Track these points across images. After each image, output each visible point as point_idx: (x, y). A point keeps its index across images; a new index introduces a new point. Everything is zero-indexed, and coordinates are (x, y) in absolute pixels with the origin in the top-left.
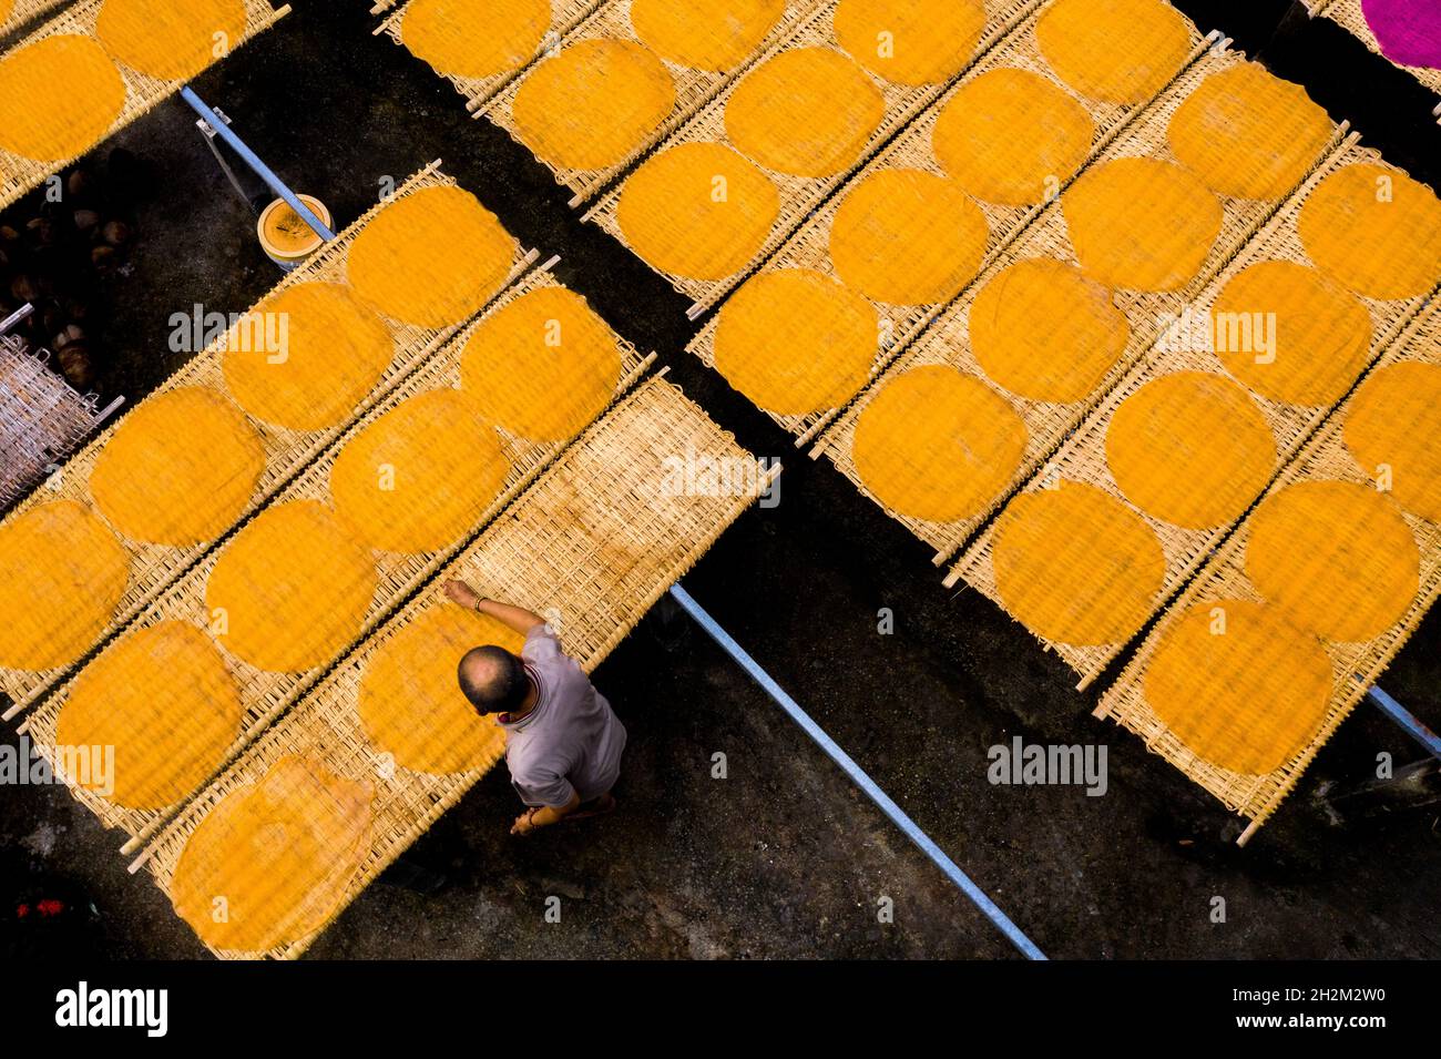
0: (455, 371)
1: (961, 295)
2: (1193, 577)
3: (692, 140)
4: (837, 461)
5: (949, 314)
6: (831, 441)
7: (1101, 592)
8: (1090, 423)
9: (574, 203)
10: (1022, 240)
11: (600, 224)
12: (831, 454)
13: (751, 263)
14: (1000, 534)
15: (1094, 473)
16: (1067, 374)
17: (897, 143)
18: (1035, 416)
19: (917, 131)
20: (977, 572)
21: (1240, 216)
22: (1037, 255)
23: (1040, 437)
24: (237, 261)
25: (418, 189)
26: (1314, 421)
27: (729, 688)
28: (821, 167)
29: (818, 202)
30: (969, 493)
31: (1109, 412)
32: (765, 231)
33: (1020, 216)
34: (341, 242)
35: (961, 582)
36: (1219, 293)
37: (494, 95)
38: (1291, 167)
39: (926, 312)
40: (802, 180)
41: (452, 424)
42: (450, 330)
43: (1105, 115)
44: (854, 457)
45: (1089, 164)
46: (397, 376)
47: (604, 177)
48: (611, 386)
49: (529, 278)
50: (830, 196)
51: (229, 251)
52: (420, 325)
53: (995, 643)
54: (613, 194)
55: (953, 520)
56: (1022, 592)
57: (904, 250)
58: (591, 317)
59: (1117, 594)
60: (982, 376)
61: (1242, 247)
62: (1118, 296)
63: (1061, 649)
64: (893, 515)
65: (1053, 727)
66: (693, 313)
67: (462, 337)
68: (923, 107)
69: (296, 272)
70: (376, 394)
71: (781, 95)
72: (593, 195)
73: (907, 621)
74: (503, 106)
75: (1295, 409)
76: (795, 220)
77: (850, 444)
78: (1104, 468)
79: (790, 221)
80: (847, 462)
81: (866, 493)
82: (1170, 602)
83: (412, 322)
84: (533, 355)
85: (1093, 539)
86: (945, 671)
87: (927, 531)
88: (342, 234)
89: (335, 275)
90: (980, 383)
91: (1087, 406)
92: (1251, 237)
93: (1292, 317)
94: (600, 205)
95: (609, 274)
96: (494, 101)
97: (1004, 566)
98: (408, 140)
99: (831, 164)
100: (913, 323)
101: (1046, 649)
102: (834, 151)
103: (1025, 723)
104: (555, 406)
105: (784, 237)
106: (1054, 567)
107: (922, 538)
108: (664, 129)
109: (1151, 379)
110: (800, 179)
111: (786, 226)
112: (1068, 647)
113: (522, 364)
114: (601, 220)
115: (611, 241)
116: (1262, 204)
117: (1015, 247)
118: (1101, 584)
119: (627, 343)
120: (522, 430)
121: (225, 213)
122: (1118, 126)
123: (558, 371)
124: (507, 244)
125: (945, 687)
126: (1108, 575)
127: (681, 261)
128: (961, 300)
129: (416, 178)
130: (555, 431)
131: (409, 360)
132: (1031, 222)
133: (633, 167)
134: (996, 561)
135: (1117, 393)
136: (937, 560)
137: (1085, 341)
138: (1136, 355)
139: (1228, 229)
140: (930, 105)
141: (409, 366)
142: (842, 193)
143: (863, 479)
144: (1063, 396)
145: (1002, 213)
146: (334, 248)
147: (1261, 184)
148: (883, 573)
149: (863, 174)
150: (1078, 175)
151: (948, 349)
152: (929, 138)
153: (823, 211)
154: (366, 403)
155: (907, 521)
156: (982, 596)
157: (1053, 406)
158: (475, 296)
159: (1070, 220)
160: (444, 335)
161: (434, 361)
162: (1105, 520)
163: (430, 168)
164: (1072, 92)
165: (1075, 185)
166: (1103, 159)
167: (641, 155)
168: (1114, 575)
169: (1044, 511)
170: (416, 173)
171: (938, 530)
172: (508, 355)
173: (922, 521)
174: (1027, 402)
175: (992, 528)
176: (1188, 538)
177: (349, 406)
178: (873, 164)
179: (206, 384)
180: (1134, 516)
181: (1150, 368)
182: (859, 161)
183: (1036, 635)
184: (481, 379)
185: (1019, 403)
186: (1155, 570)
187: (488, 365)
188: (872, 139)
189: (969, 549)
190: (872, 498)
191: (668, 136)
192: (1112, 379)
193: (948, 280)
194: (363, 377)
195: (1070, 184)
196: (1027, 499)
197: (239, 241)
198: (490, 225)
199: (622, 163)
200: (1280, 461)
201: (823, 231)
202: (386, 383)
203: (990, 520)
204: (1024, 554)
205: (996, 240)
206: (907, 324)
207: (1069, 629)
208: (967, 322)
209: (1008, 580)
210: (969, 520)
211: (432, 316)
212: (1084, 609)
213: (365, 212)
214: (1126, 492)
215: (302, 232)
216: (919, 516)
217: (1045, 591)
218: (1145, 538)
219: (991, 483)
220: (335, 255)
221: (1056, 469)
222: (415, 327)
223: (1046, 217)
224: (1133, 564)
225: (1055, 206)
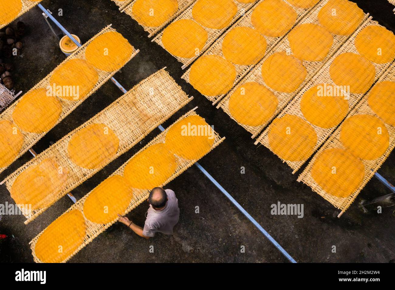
1: (259, 62)
2: (325, 142)
3: (183, 19)
4: (224, 109)
5: (256, 68)
6: (223, 103)
7: (299, 146)
8: (296, 98)
9: (149, 36)
10: (276, 47)
11: (157, 42)
12: (222, 107)
13: (200, 53)
14: (270, 130)
15: (297, 112)
16: (289, 85)
17: (241, 19)
18: (280, 97)
19: (247, 16)
20: (264, 140)
21: (338, 40)
22: (281, 51)
23: (282, 102)
24: (53, 53)
25: (105, 32)
26: (359, 98)
27: (193, 174)
28: (219, 26)
29: (219, 36)
30: (262, 118)
31: (301, 95)
32: (203, 44)
33: (276, 40)
34: (83, 47)
35: (259, 143)
36: (332, 62)
37: (127, 6)
38: (353, 26)
39: (249, 67)
40: (214, 30)
43: (300, 12)
44: (229, 108)
45: (295, 25)
46: (99, 85)
47: (158, 29)
50: (222, 34)
51: (51, 51)
52: (106, 71)
53: (269, 161)
54: (160, 34)
55: (257, 126)
56: (277, 146)
57: (243, 50)
59: (304, 147)
60: (265, 85)
61: (339, 49)
62: (304, 62)
63: (288, 162)
64: (240, 124)
65: (285, 185)
66: (183, 67)
68: (248, 9)
69: (71, 56)
70: (93, 90)
72: (155, 34)
73: (244, 155)
74: (129, 9)
75: (354, 94)
76: (212, 41)
77: (228, 104)
78: (300, 111)
79: (211, 41)
80: (227, 109)
81: (233, 118)
82: (319, 149)
83: (104, 70)
85: (297, 131)
86: (255, 169)
87: (249, 129)
88: (84, 45)
89: (82, 57)
90: (265, 87)
91: (295, 93)
92: (341, 46)
93: (353, 68)
94: (157, 37)
95: (159, 57)
96: (127, 8)
97: (272, 139)
98: (102, 19)
99: (222, 25)
100: (246, 70)
101: (283, 162)
102: (223, 22)
103: (277, 184)
105: (209, 46)
106: (286, 139)
107: (248, 131)
108: (175, 15)
109: (313, 86)
110: (213, 30)
111: (210, 43)
112: (290, 162)
114: (157, 41)
115: (160, 47)
116: (345, 36)
117: (274, 49)
118: (299, 144)
121: (50, 40)
122: (303, 15)
124: (130, 48)
125: (254, 173)
126: (301, 141)
127: (180, 53)
128: (259, 64)
129: (105, 29)
131: (103, 81)
132: (279, 42)
133: (166, 26)
134: (270, 137)
135: (303, 90)
136: (253, 137)
137: (294, 75)
138: (309, 79)
139: (335, 44)
140: (250, 9)
142: (225, 33)
143: (232, 114)
144: (288, 91)
145: (271, 39)
146: (81, 49)
147: (345, 31)
148: (237, 141)
149: (231, 28)
150: (292, 28)
151: (256, 78)
152: (250, 18)
153: (220, 38)
154: (91, 93)
155: (244, 126)
156: (265, 147)
157: (285, 94)
158: (121, 63)
159: (290, 41)
160: (113, 73)
162: (300, 126)
163: (109, 26)
164: (290, 5)
165: (291, 31)
166: (299, 24)
167: (168, 23)
168: (303, 141)
169: (283, 123)
170: (105, 28)
171: (253, 129)
173: (248, 126)
174: (278, 92)
175: (268, 128)
176: (324, 131)
177: (86, 94)
178: (234, 25)
179: (45, 87)
180: (309, 125)
181: (313, 83)
182: (230, 24)
183: (281, 158)
185: (276, 93)
186: (315, 140)
188: (234, 18)
189: (262, 134)
190: (234, 119)
191: (176, 17)
192: (302, 86)
193: (255, 58)
194: (90, 85)
195: (290, 31)
196: (278, 120)
197: (54, 48)
198: (126, 42)
199: (163, 25)
200: (350, 109)
201: (220, 44)
202: (96, 87)
203: (268, 126)
204: (277, 135)
205: (269, 47)
206: (244, 70)
207: (290, 156)
208: (261, 70)
209: (273, 143)
210: (262, 126)
211: (109, 68)
212: (294, 151)
213: (90, 39)
214: (306, 118)
215: (72, 45)
216: (248, 125)
217: (283, 146)
218: (312, 131)
219: (268, 115)
220: (82, 51)
221: (286, 111)
222: (105, 71)
223: (283, 40)
224: (308, 138)
225: (286, 37)
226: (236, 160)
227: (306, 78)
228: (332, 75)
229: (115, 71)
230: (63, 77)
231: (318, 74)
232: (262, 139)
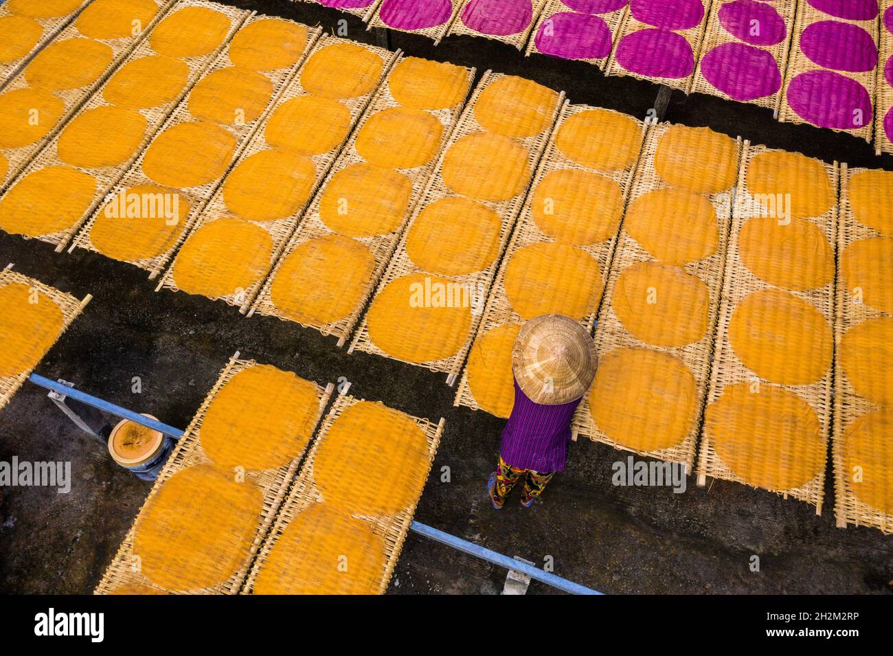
0: (314, 489)
1: (601, 303)
2: (833, 411)
3: (396, 277)
4: (591, 435)
5: (603, 317)
6: (579, 424)
7: (792, 445)
8: (719, 346)
9: (340, 344)
10: (617, 260)
11: (363, 350)
12: (584, 432)
13: (470, 335)
14: (712, 436)
15: (741, 374)
16: (689, 324)
17: (516, 233)
18: (687, 356)
19: (524, 222)
20: (714, 467)
21: (720, 201)
22: (631, 264)
23: (697, 367)
24: (95, 480)
25: (231, 377)
26: (831, 293)
28: (482, 263)
29: (490, 284)
30: (679, 419)
31: (725, 335)
32: (469, 313)
33: (608, 246)
34: (191, 434)
35: (708, 479)
36: (737, 245)
37: (256, 298)
38: (728, 168)
39: (588, 321)
41: (329, 528)
42: (296, 461)
43: (618, 177)
44: (599, 427)
45: (627, 205)
46: (272, 511)
47: (351, 321)
48: (426, 453)
49: (336, 405)
50: (495, 277)
51: (87, 476)
52: (272, 467)
54: (362, 328)
55: (681, 441)
56: (749, 467)
57: (556, 290)
58: (391, 413)
59: (801, 442)
60: (644, 345)
61: (731, 217)
62: (687, 268)
63: (794, 492)
64: (644, 454)
66: (450, 381)
67: (308, 463)
68: (519, 209)
70: (262, 531)
71: (436, 232)
72: (350, 334)
73: (653, 521)
74: (265, 302)
75: (818, 291)
77: (592, 421)
78: (744, 369)
80: (597, 433)
81: (621, 448)
82: (831, 432)
83: (267, 468)
84: (364, 455)
85: (766, 414)
86: (693, 542)
87: (671, 455)
89: (197, 458)
90: (645, 349)
91: (710, 337)
92: (732, 210)
93: (782, 243)
94: (356, 339)
96: (257, 302)
97: (728, 456)
98: (187, 353)
99: (486, 259)
101: (785, 497)
102: (484, 252)
104: (395, 483)
106: (757, 443)
108: (375, 277)
109: (735, 307)
110: (473, 274)
112: (797, 490)
113: (360, 464)
114: (362, 348)
115: (375, 358)
116: (727, 190)
117: (615, 264)
118: (789, 440)
119: (423, 420)
120: (380, 510)
121: (74, 451)
122: (629, 180)
123: (387, 458)
124: (309, 388)
125: (699, 553)
126: (789, 432)
127: (427, 352)
128: (604, 306)
129: (226, 371)
130: (403, 501)
131: (275, 495)
132: (615, 247)
133: (365, 310)
134: (721, 454)
135: (722, 322)
137: (686, 301)
138: (717, 297)
140: (523, 206)
141: (277, 500)
142: (500, 272)
143: (613, 438)
144: (694, 337)
145: (599, 248)
146: (187, 440)
147: (720, 181)
148: (621, 496)
149: (507, 257)
150: (625, 213)
151: (615, 338)
152: (533, 223)
153: (496, 286)
154: (257, 541)
156: (727, 481)
157: (693, 345)
158: (303, 431)
159: (637, 238)
160: (293, 467)
161: (295, 489)
163: (232, 361)
164: (595, 172)
165: (626, 219)
166: (632, 199)
167: (368, 298)
168: (791, 431)
169: (728, 410)
170: (225, 367)
171: (677, 451)
172: (347, 462)
174: (677, 350)
175: (705, 435)
176: (815, 389)
177: (245, 549)
178: (509, 250)
179: (127, 582)
180: (778, 389)
181: (730, 301)
182: (501, 251)
183: (774, 491)
184: (335, 487)
185: (673, 351)
186: (811, 417)
187: (336, 475)
188: (501, 237)
189: (700, 455)
190: (626, 449)
191: (379, 281)
192: (713, 316)
193: (589, 298)
194: (247, 523)
195: (623, 219)
196: (714, 408)
197: (92, 466)
198: (292, 380)
199: (360, 307)
200: (830, 322)
201: (502, 298)
202: (266, 520)
203: (701, 431)
204: (735, 443)
205: (602, 265)
207: (789, 477)
208: (615, 317)
209: (736, 464)
210: (690, 436)
211: (279, 457)
212: (790, 460)
213: (200, 406)
214: (765, 377)
215: (144, 440)
216: (661, 447)
217: (761, 460)
218: (793, 400)
219: (688, 407)
220: (190, 444)
221: (718, 381)
222: (270, 470)
223: (621, 241)
224: (798, 419)
225: (623, 233)
226: (644, 542)
227: (711, 297)
228: (754, 270)
229: (297, 458)
230: (167, 530)
231: (727, 279)
232: (708, 465)
